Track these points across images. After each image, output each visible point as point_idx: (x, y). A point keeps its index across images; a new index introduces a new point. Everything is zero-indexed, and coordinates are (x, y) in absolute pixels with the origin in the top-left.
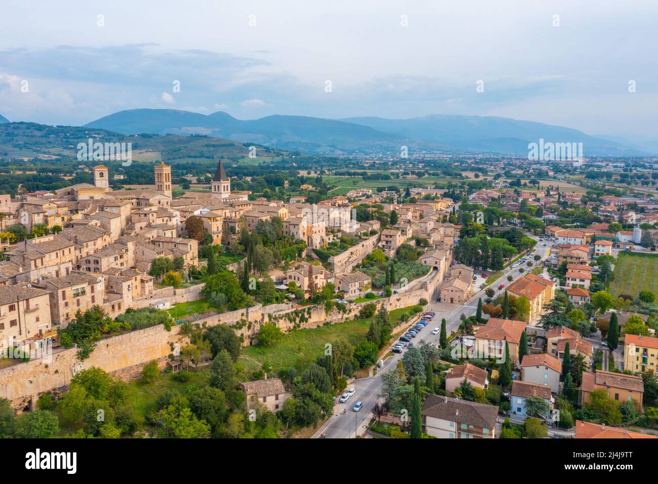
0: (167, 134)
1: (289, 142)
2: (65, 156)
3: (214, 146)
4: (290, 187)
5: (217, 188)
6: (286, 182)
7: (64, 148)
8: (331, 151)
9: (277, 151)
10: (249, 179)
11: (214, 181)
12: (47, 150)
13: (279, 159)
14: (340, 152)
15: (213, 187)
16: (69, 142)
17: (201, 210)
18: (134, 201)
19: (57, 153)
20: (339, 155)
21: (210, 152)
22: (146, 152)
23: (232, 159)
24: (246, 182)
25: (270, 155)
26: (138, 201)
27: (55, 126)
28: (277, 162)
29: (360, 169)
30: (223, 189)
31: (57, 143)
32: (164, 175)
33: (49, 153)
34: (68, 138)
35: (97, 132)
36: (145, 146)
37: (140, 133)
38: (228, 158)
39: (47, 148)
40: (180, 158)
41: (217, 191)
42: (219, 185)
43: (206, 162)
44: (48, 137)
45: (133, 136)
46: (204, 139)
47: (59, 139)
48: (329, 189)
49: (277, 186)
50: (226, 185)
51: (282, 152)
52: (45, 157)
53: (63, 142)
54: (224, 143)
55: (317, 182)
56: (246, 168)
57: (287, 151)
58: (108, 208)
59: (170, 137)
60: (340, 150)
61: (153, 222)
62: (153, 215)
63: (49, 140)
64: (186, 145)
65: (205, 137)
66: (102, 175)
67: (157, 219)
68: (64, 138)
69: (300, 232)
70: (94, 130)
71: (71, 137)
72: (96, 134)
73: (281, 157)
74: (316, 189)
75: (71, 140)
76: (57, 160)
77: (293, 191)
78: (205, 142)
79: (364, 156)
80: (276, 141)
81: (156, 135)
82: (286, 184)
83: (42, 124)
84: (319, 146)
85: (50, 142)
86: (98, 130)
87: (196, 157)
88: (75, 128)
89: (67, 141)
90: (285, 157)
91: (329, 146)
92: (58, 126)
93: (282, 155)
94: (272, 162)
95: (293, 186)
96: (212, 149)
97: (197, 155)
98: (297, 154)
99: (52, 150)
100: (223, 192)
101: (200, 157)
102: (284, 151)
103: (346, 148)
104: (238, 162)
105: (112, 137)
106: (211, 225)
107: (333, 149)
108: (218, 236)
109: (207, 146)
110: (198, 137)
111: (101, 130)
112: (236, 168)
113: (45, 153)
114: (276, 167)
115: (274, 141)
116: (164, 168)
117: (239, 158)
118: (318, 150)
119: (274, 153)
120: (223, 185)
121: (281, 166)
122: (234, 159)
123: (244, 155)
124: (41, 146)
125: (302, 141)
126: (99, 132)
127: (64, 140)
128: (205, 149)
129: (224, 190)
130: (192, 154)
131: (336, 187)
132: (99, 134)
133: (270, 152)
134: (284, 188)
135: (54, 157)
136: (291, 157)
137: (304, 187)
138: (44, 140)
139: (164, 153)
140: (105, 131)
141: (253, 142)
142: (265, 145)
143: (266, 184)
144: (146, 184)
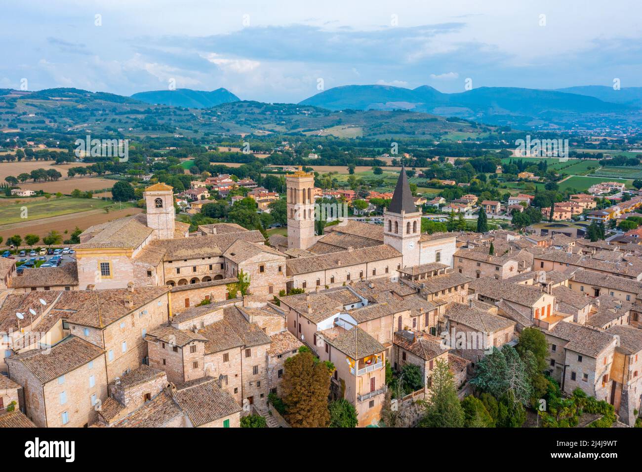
0: (370, 110)
1: (496, 115)
2: (277, 132)
3: (416, 121)
4: (505, 175)
5: (393, 226)
6: (499, 167)
7: (277, 124)
8: (545, 125)
9: (484, 126)
10: (451, 161)
11: (389, 210)
12: (262, 126)
13: (486, 135)
14: (556, 127)
15: (386, 223)
16: (282, 118)
17: (338, 315)
18: (215, 261)
19: (270, 129)
20: (555, 129)
21: (411, 127)
22: (349, 127)
23: (434, 135)
24: (449, 166)
25: (476, 130)
26: (221, 261)
27: (272, 104)
28: (484, 139)
29: (588, 148)
30: (405, 229)
31: (272, 119)
32: (301, 193)
33: (264, 129)
34: (282, 114)
35: (307, 108)
36: (348, 122)
37: (345, 109)
38: (430, 134)
39: (263, 124)
40: (381, 134)
41: (393, 233)
42: (398, 220)
43: (406, 139)
44: (265, 114)
45: (337, 112)
46: (406, 114)
47: (274, 116)
48: (559, 179)
49: (488, 172)
50: (412, 221)
51: (489, 127)
52: (258, 133)
53: (277, 118)
54: (426, 118)
55: (540, 169)
56: (449, 146)
57: (495, 126)
58: (77, 328)
59: (372, 112)
60: (556, 123)
61: (196, 365)
62: (193, 349)
63: (265, 117)
64: (387, 121)
65: (408, 111)
66: (159, 203)
67: (208, 358)
68: (278, 114)
69: (596, 377)
70: (304, 106)
71: (284, 113)
72: (305, 110)
73: (488, 133)
74: (540, 179)
75: (283, 117)
76: (269, 135)
77: (509, 180)
78: (407, 117)
79: (586, 131)
80: (482, 114)
81: (359, 111)
82: (499, 170)
83: (261, 102)
84: (531, 119)
85: (266, 119)
86: (308, 106)
87: (396, 133)
88: (288, 105)
89: (280, 118)
90: (493, 133)
91: (543, 119)
92: (274, 104)
93: (490, 130)
94: (478, 139)
95: (509, 175)
96: (413, 124)
97: (399, 130)
98: (507, 129)
99: (267, 126)
100: (404, 235)
101: (401, 133)
102: (492, 126)
103: (564, 122)
104: (440, 138)
105: (320, 113)
106: (354, 376)
107: (547, 123)
108: (371, 404)
109: (408, 121)
110: (400, 112)
111: (311, 106)
112: (438, 146)
113: (260, 129)
114: (484, 145)
115: (480, 115)
116: (301, 180)
117: (441, 134)
118: (529, 124)
119: (481, 128)
120: (405, 221)
121: (489, 143)
122: (437, 136)
123: (447, 130)
124: (259, 122)
125: (511, 114)
126: (308, 108)
127: (278, 116)
128: (406, 124)
129: (408, 232)
130: (394, 130)
131: (566, 175)
132: (308, 110)
133: (477, 128)
134: (496, 176)
135: (267, 133)
136: (500, 133)
137: (523, 175)
138: (261, 117)
139: (365, 129)
140: (315, 108)
141: (458, 116)
142: (470, 119)
143: (472, 170)
144: (338, 165)
